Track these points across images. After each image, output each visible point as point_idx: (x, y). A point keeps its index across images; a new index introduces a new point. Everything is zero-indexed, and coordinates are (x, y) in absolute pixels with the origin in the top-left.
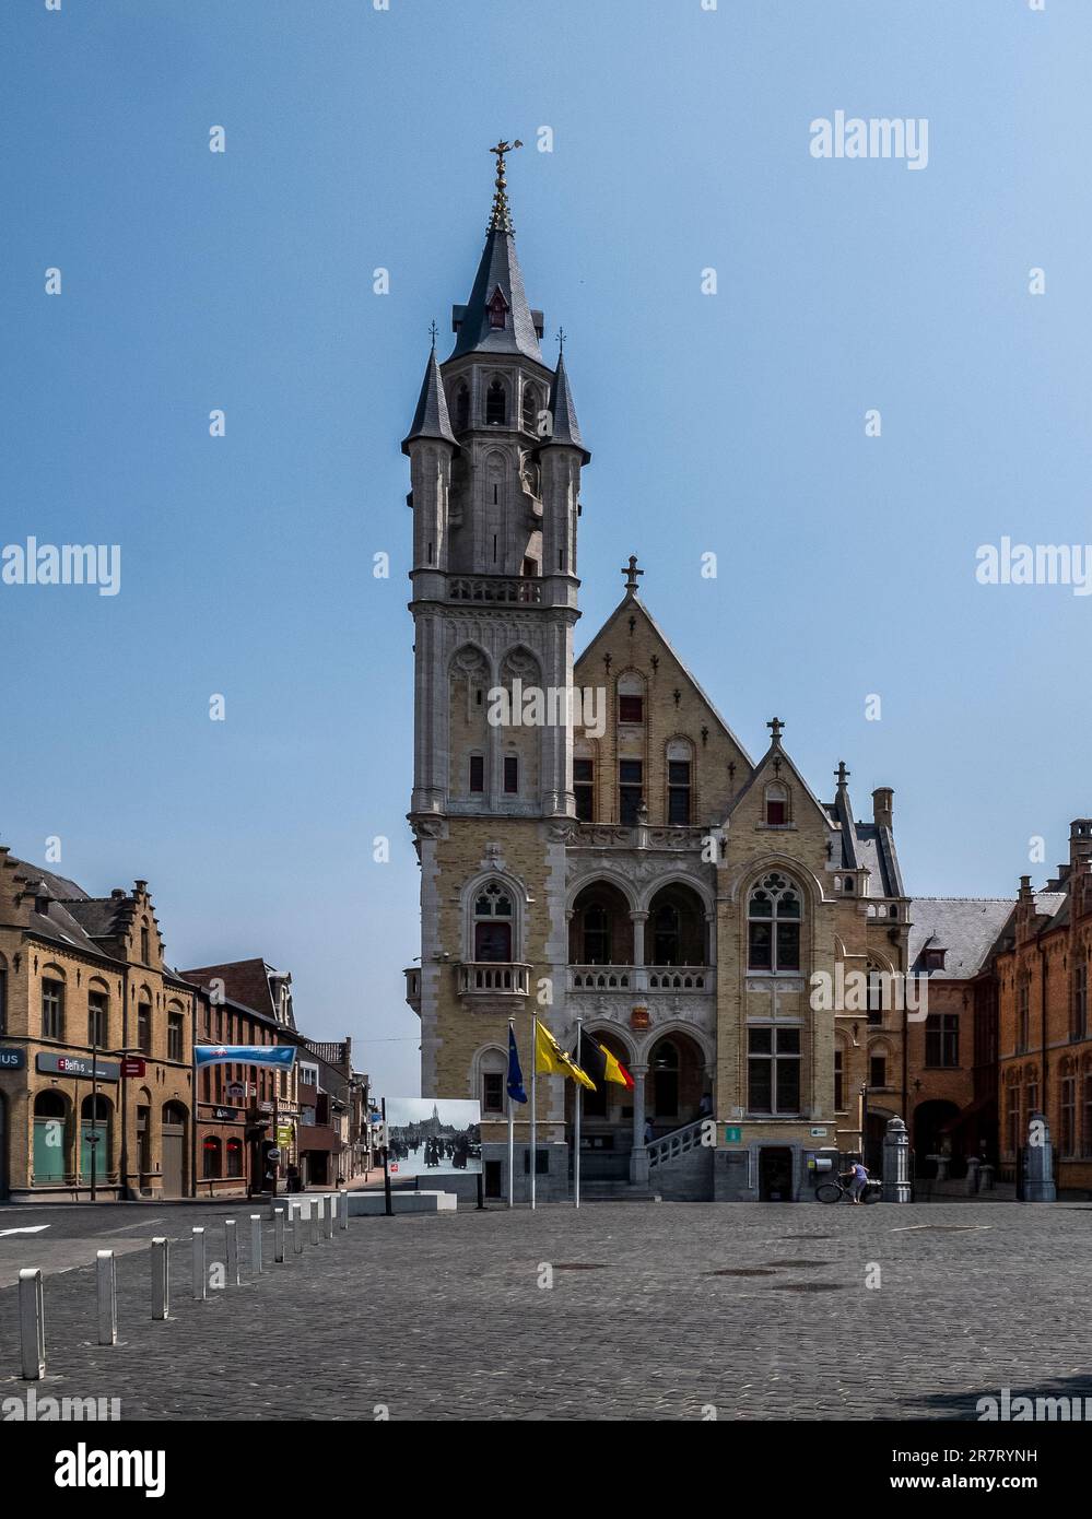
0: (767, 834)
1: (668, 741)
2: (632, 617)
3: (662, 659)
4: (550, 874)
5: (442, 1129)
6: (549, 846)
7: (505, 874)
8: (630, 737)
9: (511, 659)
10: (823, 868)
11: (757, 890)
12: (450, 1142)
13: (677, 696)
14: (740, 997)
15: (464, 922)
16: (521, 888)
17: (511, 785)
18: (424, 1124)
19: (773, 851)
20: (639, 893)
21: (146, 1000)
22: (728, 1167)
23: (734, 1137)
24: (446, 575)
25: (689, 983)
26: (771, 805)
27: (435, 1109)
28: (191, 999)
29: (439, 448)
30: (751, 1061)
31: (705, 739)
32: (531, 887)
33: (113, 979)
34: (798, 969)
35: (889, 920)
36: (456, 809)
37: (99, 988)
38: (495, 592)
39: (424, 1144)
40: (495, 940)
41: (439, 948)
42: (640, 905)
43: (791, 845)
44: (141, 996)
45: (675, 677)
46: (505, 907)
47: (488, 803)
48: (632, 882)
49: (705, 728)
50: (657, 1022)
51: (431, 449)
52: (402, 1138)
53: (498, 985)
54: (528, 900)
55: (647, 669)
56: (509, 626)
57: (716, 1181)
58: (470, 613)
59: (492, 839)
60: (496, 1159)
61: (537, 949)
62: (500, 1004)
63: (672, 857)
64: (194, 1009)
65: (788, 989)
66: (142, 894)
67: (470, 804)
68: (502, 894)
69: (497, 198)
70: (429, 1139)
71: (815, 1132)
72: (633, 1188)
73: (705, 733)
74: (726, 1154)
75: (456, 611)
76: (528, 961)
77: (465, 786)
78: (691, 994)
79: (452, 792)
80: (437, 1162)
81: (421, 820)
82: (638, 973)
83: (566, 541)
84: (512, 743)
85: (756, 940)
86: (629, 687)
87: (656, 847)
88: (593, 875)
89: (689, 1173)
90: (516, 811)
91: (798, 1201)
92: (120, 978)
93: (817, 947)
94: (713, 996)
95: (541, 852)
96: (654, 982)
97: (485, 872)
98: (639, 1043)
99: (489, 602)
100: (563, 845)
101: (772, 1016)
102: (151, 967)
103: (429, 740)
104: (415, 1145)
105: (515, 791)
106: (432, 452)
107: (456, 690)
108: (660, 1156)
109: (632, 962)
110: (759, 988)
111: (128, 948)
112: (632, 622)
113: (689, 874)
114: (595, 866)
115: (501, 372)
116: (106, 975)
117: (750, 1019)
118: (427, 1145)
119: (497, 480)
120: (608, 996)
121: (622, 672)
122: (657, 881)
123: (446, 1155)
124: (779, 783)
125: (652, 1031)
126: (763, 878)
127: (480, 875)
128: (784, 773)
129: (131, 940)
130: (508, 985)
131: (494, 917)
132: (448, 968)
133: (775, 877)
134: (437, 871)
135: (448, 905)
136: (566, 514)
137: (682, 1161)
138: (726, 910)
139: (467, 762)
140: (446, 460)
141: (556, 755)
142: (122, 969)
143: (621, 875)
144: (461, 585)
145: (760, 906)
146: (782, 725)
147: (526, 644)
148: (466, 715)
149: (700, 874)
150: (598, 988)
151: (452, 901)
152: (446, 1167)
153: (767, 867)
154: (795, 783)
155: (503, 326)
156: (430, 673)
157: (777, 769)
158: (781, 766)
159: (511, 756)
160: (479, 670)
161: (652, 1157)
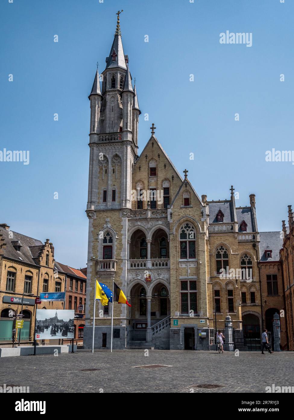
0: (184, 209)
1: (163, 181)
2: (153, 142)
3: (161, 155)
4: (123, 228)
5: (59, 321)
6: (123, 218)
7: (110, 229)
8: (153, 181)
9: (114, 158)
10: (201, 220)
11: (182, 229)
12: (61, 326)
13: (165, 166)
14: (177, 269)
15: (99, 246)
16: (115, 233)
17: (114, 199)
18: (52, 319)
19: (186, 215)
20: (148, 233)
21: (47, 278)
22: (174, 335)
23: (176, 323)
24: (97, 134)
25: (163, 265)
26: (185, 199)
27: (56, 313)
28: (65, 277)
29: (96, 97)
30: (182, 293)
31: (173, 179)
32: (117, 233)
33: (35, 271)
34: (195, 258)
35: (253, 240)
36: (98, 208)
37: (29, 274)
38: (110, 138)
39: (51, 327)
40: (108, 251)
41: (92, 255)
42: (149, 238)
43: (191, 213)
44: (45, 277)
45: (164, 160)
46: (111, 241)
47: (107, 205)
48: (146, 229)
49: (173, 176)
50: (154, 280)
51: (94, 98)
52: (42, 324)
53: (107, 268)
54: (116, 237)
55: (157, 158)
56: (113, 148)
57: (170, 341)
58: (103, 145)
59: (107, 217)
60: (105, 332)
61: (119, 254)
62: (108, 275)
63: (157, 219)
64: (66, 280)
65: (192, 265)
66: (47, 243)
67: (102, 206)
68: (110, 236)
69: (117, 26)
70: (53, 325)
71: (201, 321)
72: (147, 344)
73: (173, 177)
74: (173, 330)
75: (100, 145)
76: (116, 259)
77: (102, 200)
78: (163, 269)
79: (98, 202)
80: (55, 334)
81: (88, 212)
82: (149, 261)
83: (127, 120)
84: (114, 185)
85: (183, 248)
86: (152, 165)
87: (153, 216)
88: (136, 227)
89: (164, 338)
90: (114, 207)
91: (196, 350)
92: (38, 271)
93: (200, 250)
94: (169, 269)
95: (120, 221)
96: (153, 265)
97: (105, 229)
98: (148, 288)
99: (108, 141)
100: (126, 218)
101: (188, 276)
102: (49, 267)
103: (92, 186)
104: (47, 327)
105: (115, 201)
106: (95, 98)
107: (100, 170)
108: (155, 331)
109: (147, 258)
110: (184, 266)
111: (41, 261)
112: (153, 144)
113: (163, 225)
114: (136, 224)
115: (114, 73)
116: (32, 270)
117: (181, 277)
118: (52, 327)
119: (113, 105)
120: (139, 270)
121: (150, 160)
122: (154, 228)
123: (59, 331)
124: (187, 191)
125: (152, 283)
126: (184, 225)
127: (104, 229)
128: (188, 188)
129: (42, 258)
130: (109, 268)
131: (108, 244)
132: (94, 262)
133: (187, 224)
134: (93, 229)
135: (95, 240)
136: (128, 111)
137: (162, 332)
138: (172, 237)
139: (102, 192)
140: (99, 100)
141: (124, 188)
142: (38, 268)
143: (143, 227)
144: (101, 137)
145: (183, 235)
146: (187, 171)
147: (118, 153)
148: (102, 177)
149: (165, 225)
150: (137, 268)
151: (96, 239)
152: (59, 336)
153: (184, 221)
154: (191, 191)
155: (115, 60)
156: (92, 165)
157: (186, 187)
158: (187, 186)
159: (114, 189)
160: (106, 163)
161: (153, 332)
